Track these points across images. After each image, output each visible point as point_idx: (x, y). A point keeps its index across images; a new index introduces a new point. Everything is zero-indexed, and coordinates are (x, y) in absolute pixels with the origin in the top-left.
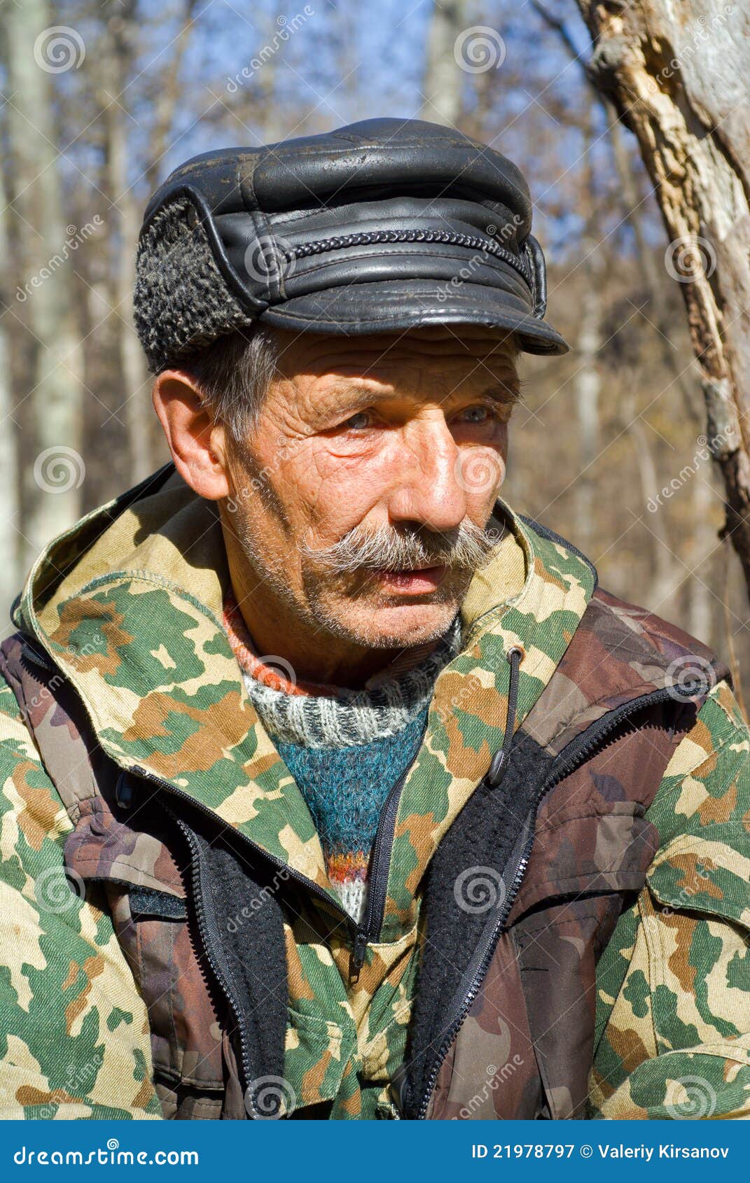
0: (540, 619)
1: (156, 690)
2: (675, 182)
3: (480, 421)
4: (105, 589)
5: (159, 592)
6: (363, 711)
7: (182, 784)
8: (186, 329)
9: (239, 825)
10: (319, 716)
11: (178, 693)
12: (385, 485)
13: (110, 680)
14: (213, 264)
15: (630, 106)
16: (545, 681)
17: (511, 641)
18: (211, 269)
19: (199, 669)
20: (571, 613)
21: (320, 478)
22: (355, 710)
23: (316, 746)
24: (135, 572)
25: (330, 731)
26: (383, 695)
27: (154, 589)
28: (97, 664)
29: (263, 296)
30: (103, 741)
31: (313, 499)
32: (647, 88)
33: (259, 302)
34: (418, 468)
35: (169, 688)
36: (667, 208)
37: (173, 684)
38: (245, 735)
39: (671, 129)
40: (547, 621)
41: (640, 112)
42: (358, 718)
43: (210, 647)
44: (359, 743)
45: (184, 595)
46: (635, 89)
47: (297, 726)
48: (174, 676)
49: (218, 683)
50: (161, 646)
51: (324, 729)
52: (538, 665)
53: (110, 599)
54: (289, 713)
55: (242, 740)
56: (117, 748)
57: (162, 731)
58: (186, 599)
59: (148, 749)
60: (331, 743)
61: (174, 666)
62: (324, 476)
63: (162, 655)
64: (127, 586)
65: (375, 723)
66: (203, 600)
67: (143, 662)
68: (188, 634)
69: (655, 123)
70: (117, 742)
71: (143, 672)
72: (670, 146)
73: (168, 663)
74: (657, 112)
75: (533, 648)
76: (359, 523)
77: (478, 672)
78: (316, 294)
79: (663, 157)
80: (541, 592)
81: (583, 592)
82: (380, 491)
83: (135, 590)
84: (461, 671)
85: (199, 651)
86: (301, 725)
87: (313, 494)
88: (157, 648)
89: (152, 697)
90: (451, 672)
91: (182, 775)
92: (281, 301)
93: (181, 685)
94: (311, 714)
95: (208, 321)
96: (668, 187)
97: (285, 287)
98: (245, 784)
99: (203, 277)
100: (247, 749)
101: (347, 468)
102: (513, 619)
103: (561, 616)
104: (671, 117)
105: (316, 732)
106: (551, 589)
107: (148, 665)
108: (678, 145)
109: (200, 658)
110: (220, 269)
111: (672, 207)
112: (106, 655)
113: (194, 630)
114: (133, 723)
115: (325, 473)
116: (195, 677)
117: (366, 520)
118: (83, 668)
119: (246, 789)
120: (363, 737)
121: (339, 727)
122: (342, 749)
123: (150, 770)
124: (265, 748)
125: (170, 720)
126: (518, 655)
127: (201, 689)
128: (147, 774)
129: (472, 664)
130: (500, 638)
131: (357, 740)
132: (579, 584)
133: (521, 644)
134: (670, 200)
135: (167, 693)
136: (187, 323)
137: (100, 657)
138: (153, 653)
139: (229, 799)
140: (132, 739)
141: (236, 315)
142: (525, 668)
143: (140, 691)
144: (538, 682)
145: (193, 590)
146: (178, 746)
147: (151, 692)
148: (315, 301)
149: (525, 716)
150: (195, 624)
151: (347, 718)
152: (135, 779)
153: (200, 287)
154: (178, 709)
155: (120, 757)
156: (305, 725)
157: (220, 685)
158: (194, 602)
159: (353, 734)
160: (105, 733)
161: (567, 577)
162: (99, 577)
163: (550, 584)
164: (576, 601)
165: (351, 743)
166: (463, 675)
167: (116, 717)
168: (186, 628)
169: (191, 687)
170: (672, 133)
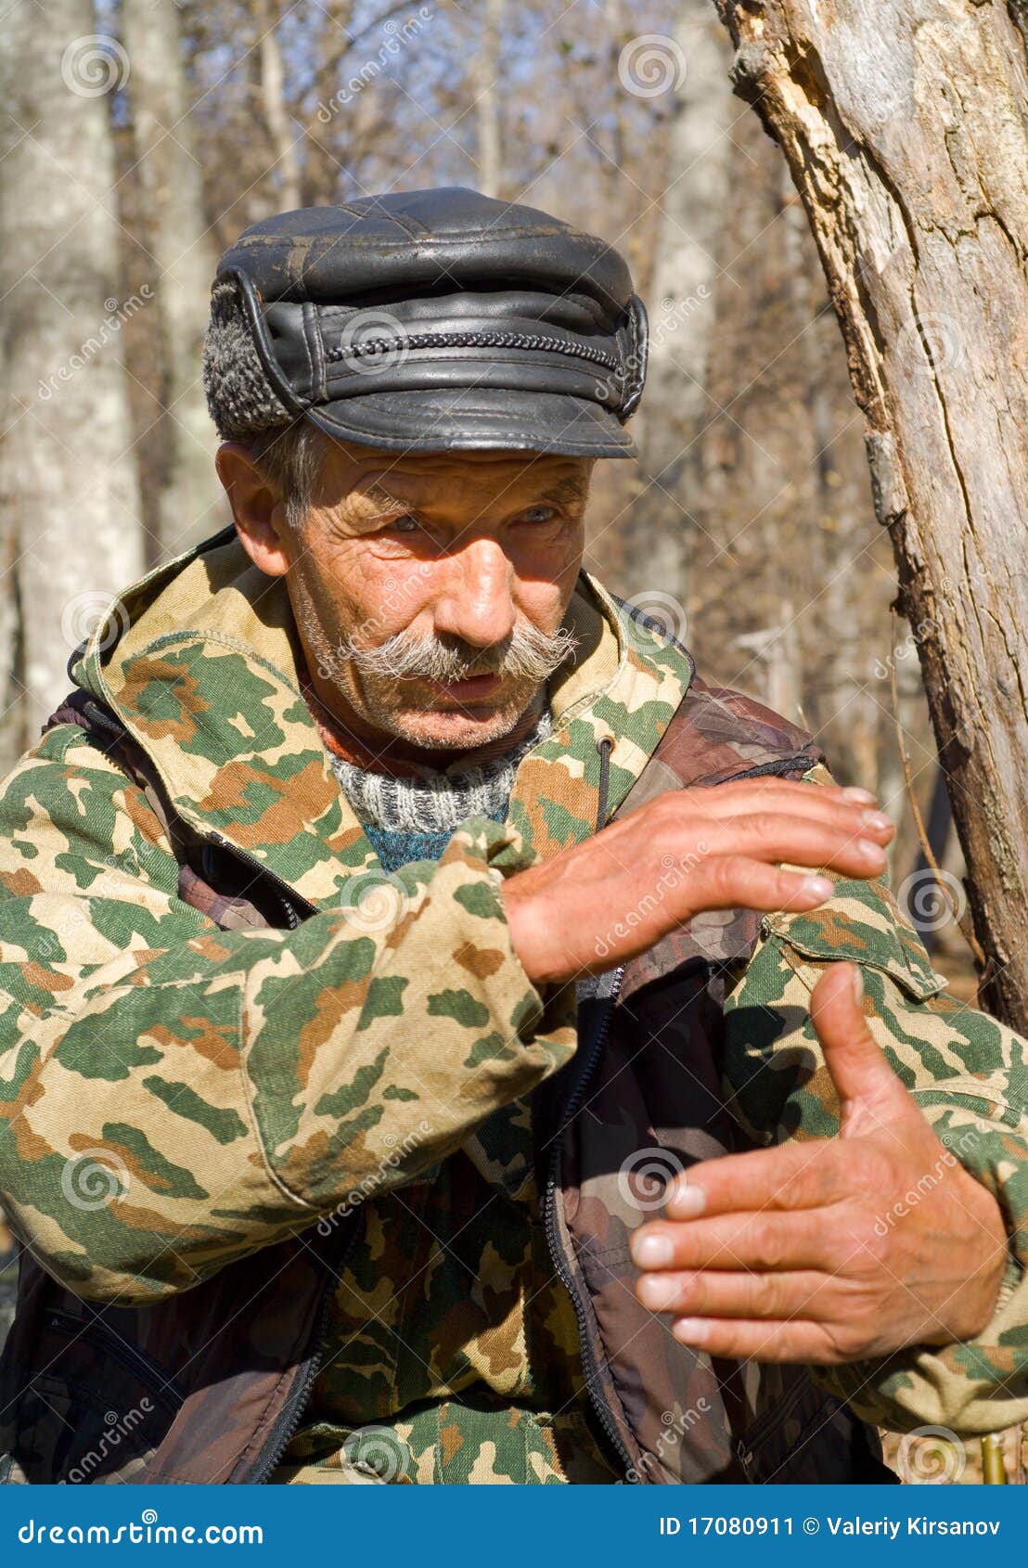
0: (631, 710)
1: (234, 760)
2: (828, 206)
3: (545, 521)
4: (176, 649)
5: (235, 656)
6: (443, 795)
7: (260, 855)
8: (236, 414)
9: (318, 900)
10: (395, 797)
11: (258, 763)
12: (432, 592)
13: (187, 747)
14: (255, 358)
15: (775, 118)
16: (636, 773)
17: (601, 730)
18: (255, 364)
19: (279, 738)
20: (665, 704)
21: (364, 579)
22: (434, 794)
23: (390, 829)
24: (209, 632)
25: (406, 814)
26: (464, 781)
27: (229, 653)
28: (172, 731)
29: (307, 395)
30: (179, 808)
31: (357, 599)
32: (793, 97)
33: (301, 400)
34: (463, 579)
35: (249, 757)
36: (821, 235)
37: (253, 753)
38: (330, 807)
39: (819, 146)
40: (639, 711)
41: (787, 126)
42: (437, 803)
43: (290, 715)
44: (436, 830)
45: (261, 661)
46: (780, 100)
47: (373, 806)
48: (255, 745)
49: (299, 753)
50: (239, 714)
51: (400, 811)
52: (629, 757)
53: (182, 661)
54: (365, 791)
55: (326, 812)
56: (194, 814)
57: (240, 801)
58: (262, 665)
59: (225, 819)
60: (406, 828)
61: (252, 734)
62: (367, 577)
63: (240, 722)
64: (200, 647)
65: (453, 810)
66: (279, 666)
67: (220, 731)
68: (266, 701)
69: (803, 139)
70: (192, 809)
71: (220, 740)
72: (821, 165)
73: (247, 731)
74: (804, 125)
75: (623, 739)
76: (405, 628)
77: (565, 760)
78: (358, 398)
79: (813, 176)
80: (633, 682)
81: (678, 683)
82: (426, 597)
83: (210, 652)
84: (546, 757)
85: (279, 719)
86: (376, 805)
87: (357, 593)
88: (234, 716)
89: (230, 767)
90: (535, 758)
91: (260, 847)
92: (323, 403)
93: (262, 755)
94: (388, 794)
95: (255, 413)
96: (820, 212)
97: (327, 389)
98: (326, 859)
99: (249, 368)
100: (332, 822)
101: (391, 570)
102: (606, 708)
103: (654, 707)
104: (820, 133)
105: (391, 813)
106: (645, 680)
107: (225, 733)
108: (829, 165)
109: (280, 726)
110: (262, 364)
111: (827, 235)
112: (180, 722)
113: (273, 697)
114: (210, 792)
115: (369, 575)
116: (275, 746)
117: (413, 626)
118: (156, 735)
119: (326, 865)
120: (440, 825)
121: (415, 811)
122: (418, 835)
123: (226, 839)
124: (349, 821)
125: (248, 788)
126: (608, 744)
127: (282, 759)
128: (224, 841)
129: (557, 751)
130: (590, 725)
131: (434, 827)
132: (674, 675)
133: (612, 734)
134: (823, 225)
135: (245, 762)
136: (237, 409)
137: (173, 723)
138: (231, 721)
139: (310, 873)
140: (208, 809)
141: (278, 413)
142: (616, 758)
143: (217, 761)
144: (628, 775)
145: (268, 654)
146: (256, 817)
147: (228, 762)
148: (354, 408)
149: (614, 809)
150: (274, 691)
151: (425, 803)
152: (212, 845)
153: (247, 379)
154: (257, 778)
155: (197, 823)
156: (380, 804)
157: (302, 755)
158: (271, 668)
159: (429, 819)
160: (180, 800)
161: (662, 668)
162: (167, 634)
163: (642, 674)
164: (671, 692)
165: (426, 829)
166: (549, 762)
167: (191, 786)
168: (264, 696)
169: (271, 756)
170: (822, 150)
